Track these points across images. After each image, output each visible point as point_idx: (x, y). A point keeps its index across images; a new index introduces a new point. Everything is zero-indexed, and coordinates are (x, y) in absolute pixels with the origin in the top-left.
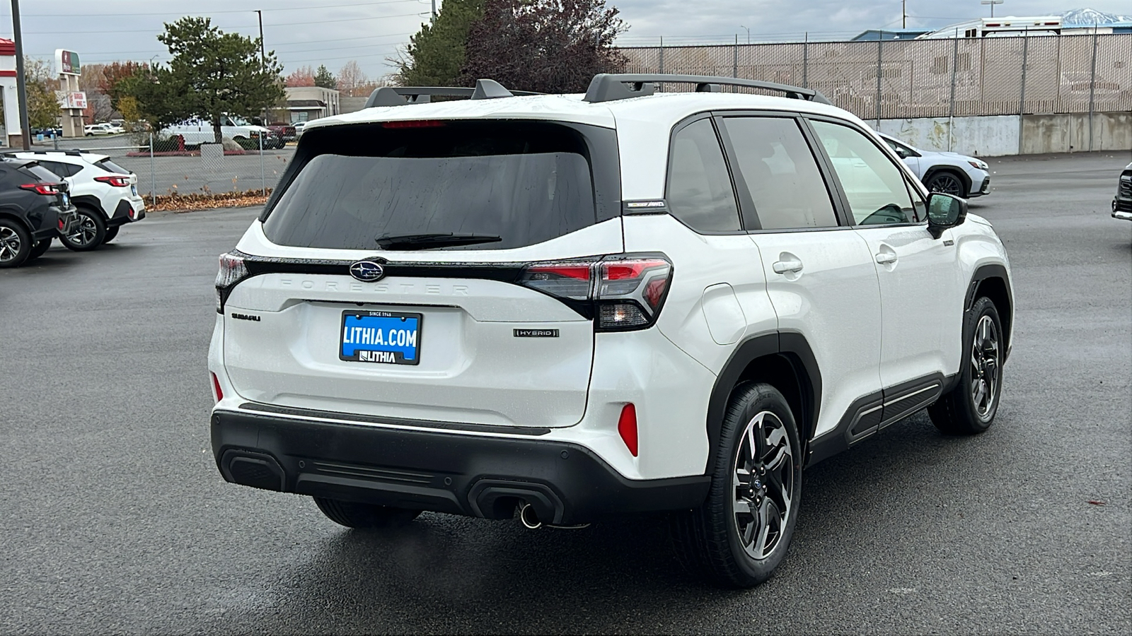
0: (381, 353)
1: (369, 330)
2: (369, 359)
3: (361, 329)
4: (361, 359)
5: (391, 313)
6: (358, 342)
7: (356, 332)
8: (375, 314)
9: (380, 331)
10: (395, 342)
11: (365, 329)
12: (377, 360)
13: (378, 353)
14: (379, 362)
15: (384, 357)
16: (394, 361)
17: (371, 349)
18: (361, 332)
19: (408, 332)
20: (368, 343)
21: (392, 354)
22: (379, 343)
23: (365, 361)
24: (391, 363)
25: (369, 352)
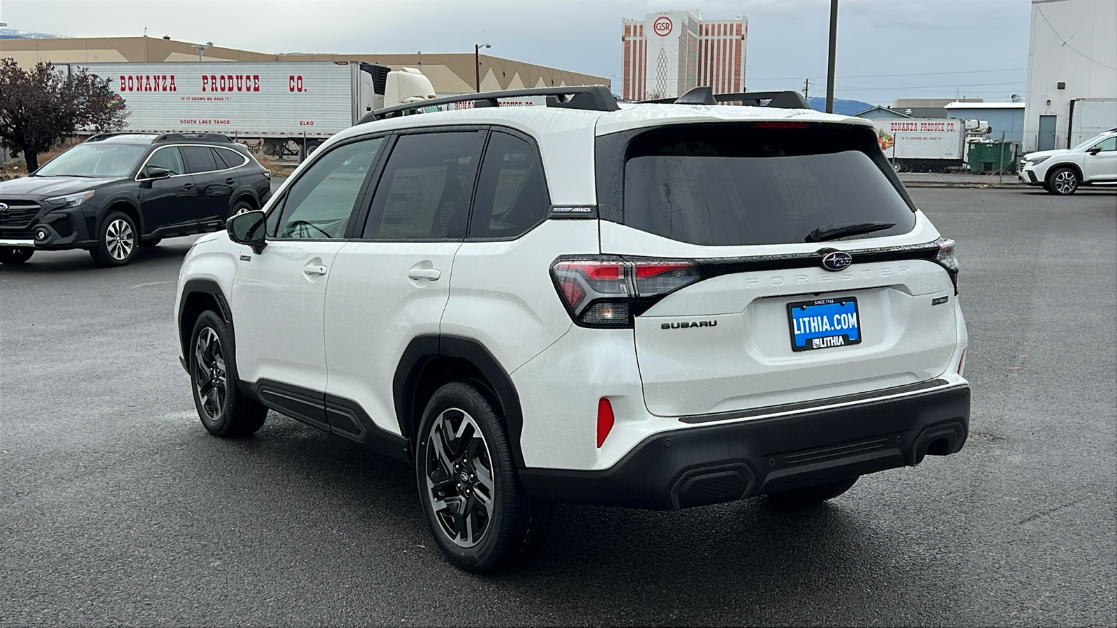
0: (831, 338)
1: (815, 318)
2: (822, 346)
3: (808, 319)
4: (815, 347)
5: (834, 299)
6: (808, 331)
7: (804, 322)
8: (819, 302)
9: (825, 317)
10: (840, 326)
11: (811, 318)
12: (829, 345)
13: (828, 339)
14: (831, 346)
15: (834, 341)
16: (843, 344)
17: (822, 335)
18: (809, 322)
19: (849, 315)
20: (817, 330)
21: (841, 337)
22: (827, 329)
23: (819, 348)
24: (841, 345)
25: (821, 339)
